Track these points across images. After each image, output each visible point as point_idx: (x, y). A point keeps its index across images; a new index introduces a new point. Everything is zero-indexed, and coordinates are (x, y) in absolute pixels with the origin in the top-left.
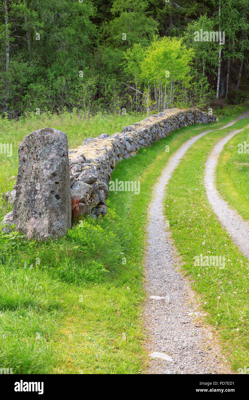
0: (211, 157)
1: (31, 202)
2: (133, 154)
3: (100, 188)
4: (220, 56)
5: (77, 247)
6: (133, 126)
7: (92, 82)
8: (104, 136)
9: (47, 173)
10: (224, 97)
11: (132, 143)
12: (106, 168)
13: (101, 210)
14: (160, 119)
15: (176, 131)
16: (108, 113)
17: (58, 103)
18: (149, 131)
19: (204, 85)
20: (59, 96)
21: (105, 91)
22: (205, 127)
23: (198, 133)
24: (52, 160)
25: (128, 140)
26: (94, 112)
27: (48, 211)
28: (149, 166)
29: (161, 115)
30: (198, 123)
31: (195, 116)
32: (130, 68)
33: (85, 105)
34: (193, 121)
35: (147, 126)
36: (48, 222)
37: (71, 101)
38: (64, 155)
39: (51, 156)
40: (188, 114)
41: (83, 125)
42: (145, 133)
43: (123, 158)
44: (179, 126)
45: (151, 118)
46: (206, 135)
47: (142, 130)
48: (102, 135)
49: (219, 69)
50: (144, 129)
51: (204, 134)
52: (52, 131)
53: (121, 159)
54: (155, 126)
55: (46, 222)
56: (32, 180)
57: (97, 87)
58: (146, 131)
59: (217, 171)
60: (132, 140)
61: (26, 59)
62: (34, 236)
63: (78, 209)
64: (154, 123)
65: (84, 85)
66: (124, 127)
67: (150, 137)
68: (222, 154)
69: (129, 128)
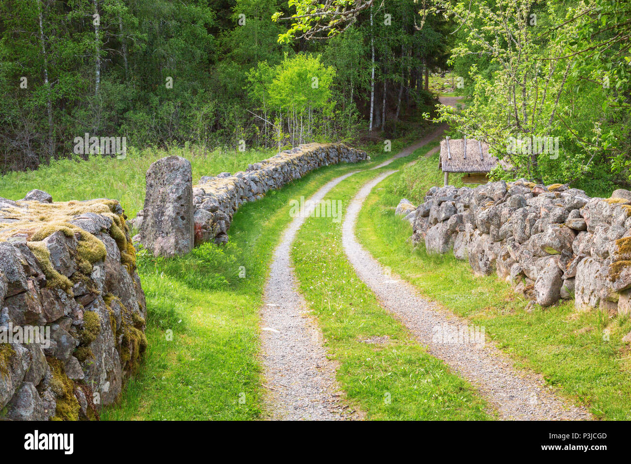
0: (355, 201)
1: (158, 224)
2: (260, 197)
3: (221, 219)
4: (373, 77)
5: (201, 261)
6: (260, 164)
7: (208, 109)
8: (225, 175)
9: (173, 196)
10: (379, 129)
11: (258, 184)
12: (227, 207)
13: (222, 239)
14: (293, 156)
15: (315, 171)
16: (229, 149)
17: (165, 135)
18: (280, 170)
19: (353, 114)
20: (164, 126)
21: (225, 120)
22: (351, 167)
23: (341, 173)
24: (178, 185)
25: (253, 180)
26: (211, 147)
27: (174, 230)
28: (279, 211)
29: (295, 151)
30: (343, 162)
31: (340, 153)
32: (256, 93)
33: (199, 138)
34: (337, 159)
35: (277, 164)
36: (174, 240)
37: (182, 133)
38: (188, 181)
39: (177, 181)
40: (330, 150)
41: (198, 163)
42: (274, 172)
43: (247, 200)
44: (319, 165)
45: (282, 154)
46: (352, 176)
47: (271, 169)
48: (222, 174)
49: (372, 94)
50: (274, 167)
51: (350, 175)
52: (177, 159)
53: (245, 201)
54: (288, 164)
55: (172, 240)
56: (159, 203)
57: (215, 115)
58: (276, 170)
59: (360, 216)
60: (258, 180)
61: (123, 79)
62: (161, 254)
63: (200, 233)
64: (286, 161)
65: (198, 113)
66: (250, 165)
67: (281, 177)
68: (368, 198)
69: (254, 167)
